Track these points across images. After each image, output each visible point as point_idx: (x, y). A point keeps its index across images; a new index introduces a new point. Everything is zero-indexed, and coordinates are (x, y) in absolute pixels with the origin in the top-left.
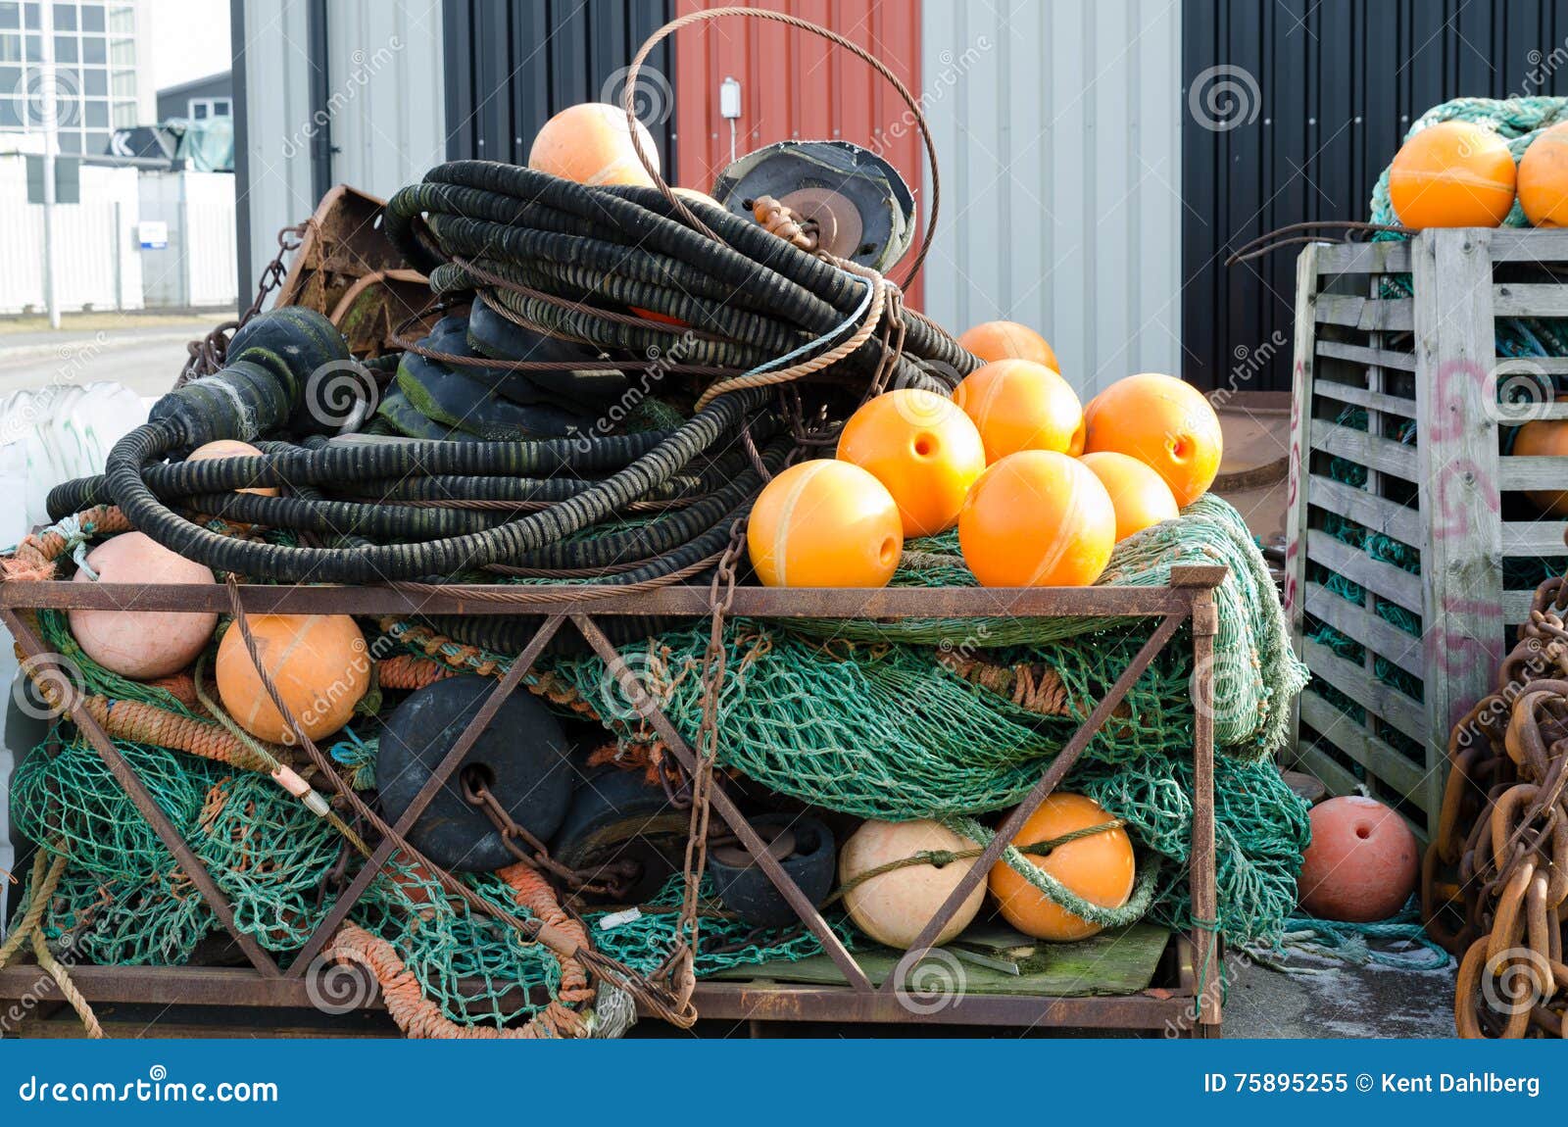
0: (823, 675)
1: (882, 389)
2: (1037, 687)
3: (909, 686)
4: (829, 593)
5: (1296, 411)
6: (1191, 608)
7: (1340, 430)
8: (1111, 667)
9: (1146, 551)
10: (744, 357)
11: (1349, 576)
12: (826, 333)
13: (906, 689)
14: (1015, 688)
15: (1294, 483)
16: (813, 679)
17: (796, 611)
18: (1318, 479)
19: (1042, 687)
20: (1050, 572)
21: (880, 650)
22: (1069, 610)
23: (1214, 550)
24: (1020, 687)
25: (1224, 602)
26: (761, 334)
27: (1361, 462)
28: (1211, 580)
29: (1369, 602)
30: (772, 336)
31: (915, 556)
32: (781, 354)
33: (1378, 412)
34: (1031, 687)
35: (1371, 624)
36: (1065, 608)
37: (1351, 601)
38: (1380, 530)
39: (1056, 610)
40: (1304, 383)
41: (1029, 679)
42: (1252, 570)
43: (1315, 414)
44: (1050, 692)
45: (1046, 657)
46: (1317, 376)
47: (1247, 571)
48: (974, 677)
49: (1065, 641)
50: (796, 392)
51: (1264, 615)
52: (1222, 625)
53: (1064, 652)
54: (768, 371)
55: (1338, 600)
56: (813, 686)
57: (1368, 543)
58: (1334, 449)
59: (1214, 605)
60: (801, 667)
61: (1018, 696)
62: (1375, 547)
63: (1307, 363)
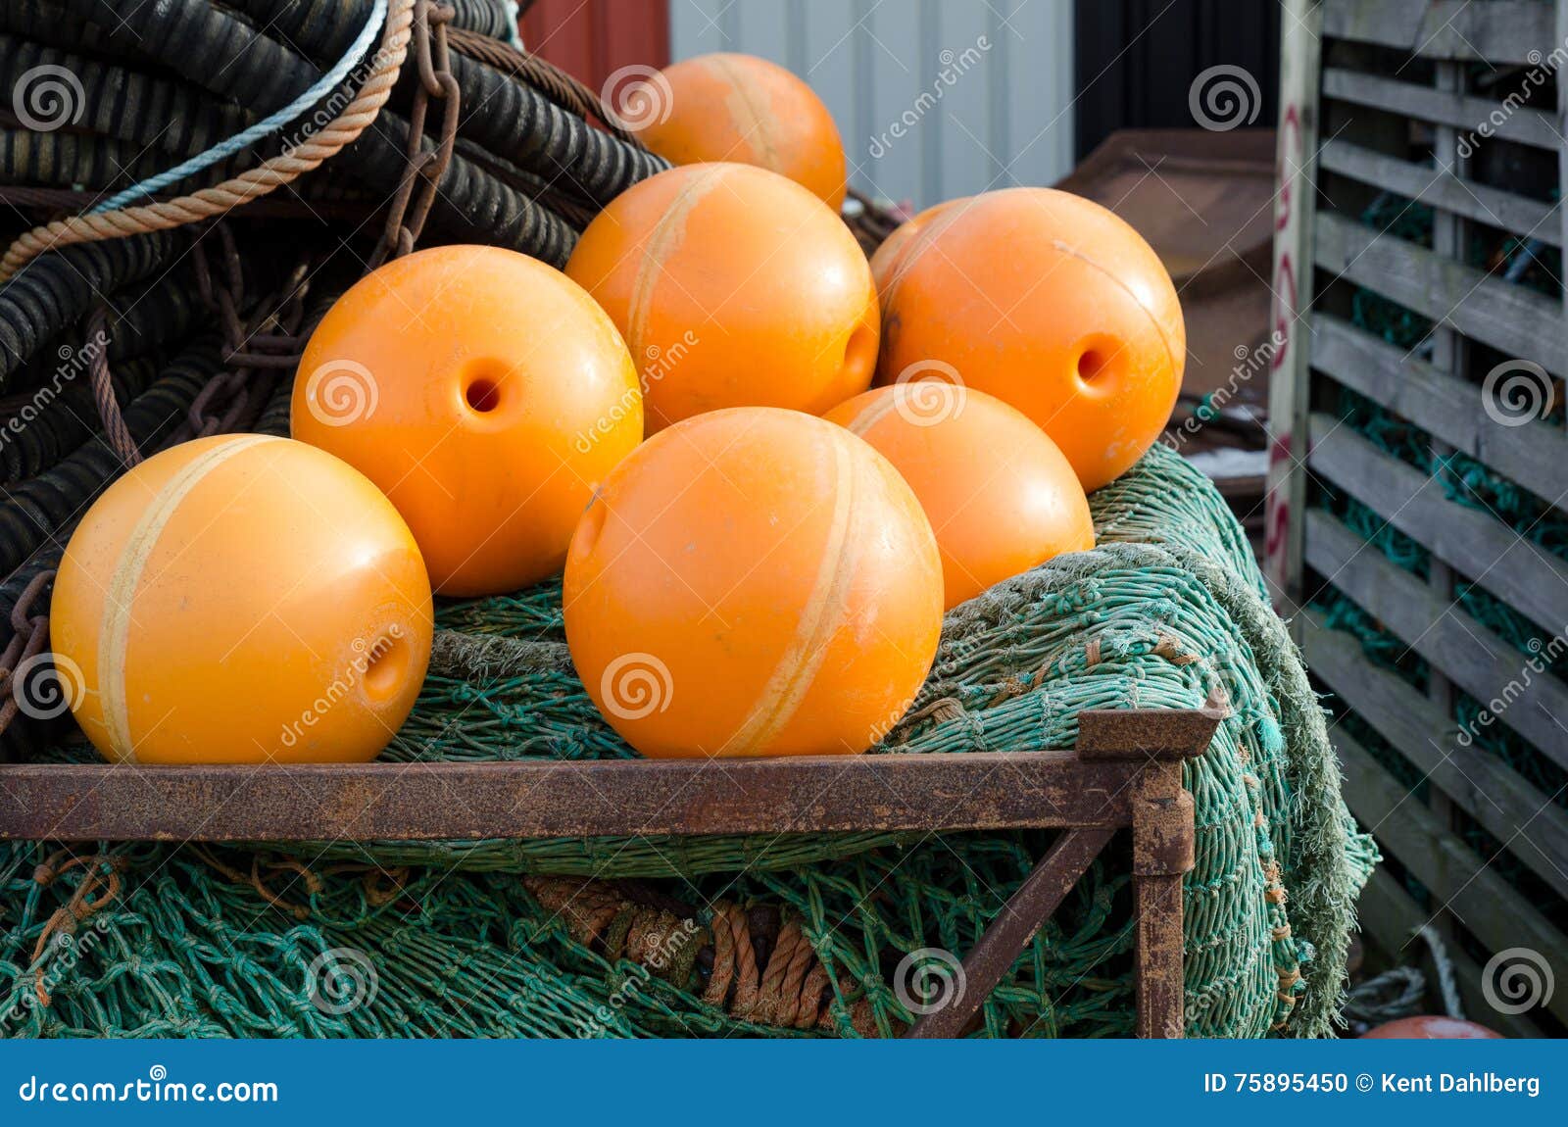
0: (240, 962)
1: (410, 240)
2: (761, 965)
3: (451, 982)
4: (233, 782)
5: (1286, 197)
6: (1129, 809)
7: (1376, 241)
8: (937, 911)
9: (1018, 639)
10: (99, 167)
11: (1394, 519)
12: (271, 112)
13: (442, 990)
14: (710, 967)
15: (1282, 327)
16: (216, 973)
17: (153, 827)
18: (1330, 326)
19: (773, 968)
20: (781, 720)
21: (385, 885)
22: (828, 817)
23: (1178, 640)
24: (723, 967)
25: (1209, 780)
26: (130, 114)
27: (1424, 310)
28: (1178, 744)
29: (1437, 578)
30: (154, 118)
31: (475, 645)
32: (182, 157)
33: (1457, 217)
34: (748, 965)
35: (1446, 625)
36: (820, 812)
37: (1400, 566)
38: (1470, 450)
39: (796, 816)
40: (1302, 147)
41: (744, 947)
42: (1265, 671)
43: (1321, 205)
44: (792, 978)
45: (783, 892)
46: (1324, 133)
47: (1255, 676)
48: (612, 946)
49: (825, 866)
50: (229, 241)
51: (1293, 773)
52: (1203, 838)
53: (822, 887)
54: (142, 202)
55: (1373, 562)
56: (214, 991)
57: (1441, 465)
58: (1363, 274)
59: (1186, 799)
60: (190, 941)
61: (718, 989)
62: (1454, 479)
63: (1306, 112)
